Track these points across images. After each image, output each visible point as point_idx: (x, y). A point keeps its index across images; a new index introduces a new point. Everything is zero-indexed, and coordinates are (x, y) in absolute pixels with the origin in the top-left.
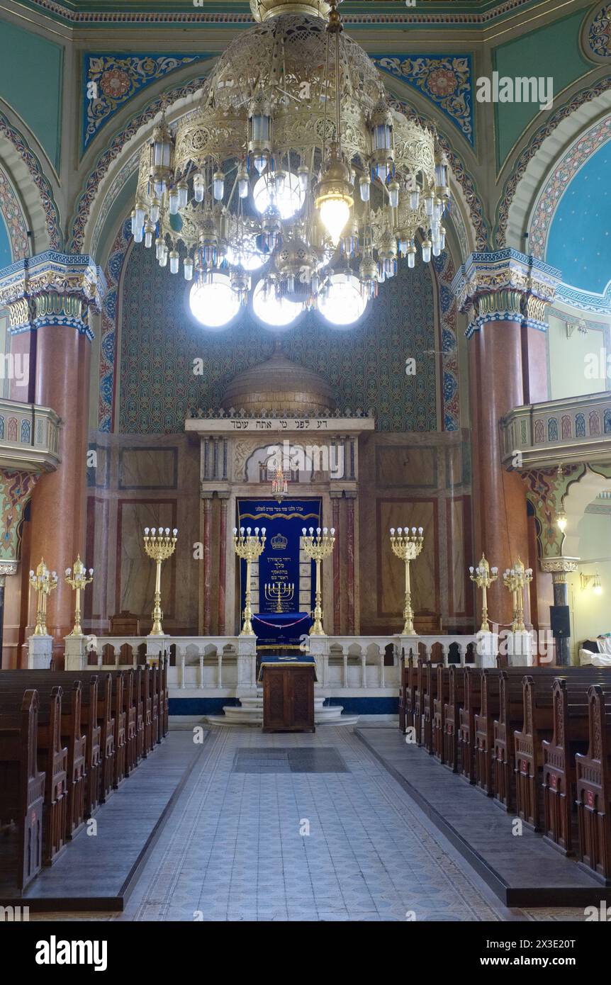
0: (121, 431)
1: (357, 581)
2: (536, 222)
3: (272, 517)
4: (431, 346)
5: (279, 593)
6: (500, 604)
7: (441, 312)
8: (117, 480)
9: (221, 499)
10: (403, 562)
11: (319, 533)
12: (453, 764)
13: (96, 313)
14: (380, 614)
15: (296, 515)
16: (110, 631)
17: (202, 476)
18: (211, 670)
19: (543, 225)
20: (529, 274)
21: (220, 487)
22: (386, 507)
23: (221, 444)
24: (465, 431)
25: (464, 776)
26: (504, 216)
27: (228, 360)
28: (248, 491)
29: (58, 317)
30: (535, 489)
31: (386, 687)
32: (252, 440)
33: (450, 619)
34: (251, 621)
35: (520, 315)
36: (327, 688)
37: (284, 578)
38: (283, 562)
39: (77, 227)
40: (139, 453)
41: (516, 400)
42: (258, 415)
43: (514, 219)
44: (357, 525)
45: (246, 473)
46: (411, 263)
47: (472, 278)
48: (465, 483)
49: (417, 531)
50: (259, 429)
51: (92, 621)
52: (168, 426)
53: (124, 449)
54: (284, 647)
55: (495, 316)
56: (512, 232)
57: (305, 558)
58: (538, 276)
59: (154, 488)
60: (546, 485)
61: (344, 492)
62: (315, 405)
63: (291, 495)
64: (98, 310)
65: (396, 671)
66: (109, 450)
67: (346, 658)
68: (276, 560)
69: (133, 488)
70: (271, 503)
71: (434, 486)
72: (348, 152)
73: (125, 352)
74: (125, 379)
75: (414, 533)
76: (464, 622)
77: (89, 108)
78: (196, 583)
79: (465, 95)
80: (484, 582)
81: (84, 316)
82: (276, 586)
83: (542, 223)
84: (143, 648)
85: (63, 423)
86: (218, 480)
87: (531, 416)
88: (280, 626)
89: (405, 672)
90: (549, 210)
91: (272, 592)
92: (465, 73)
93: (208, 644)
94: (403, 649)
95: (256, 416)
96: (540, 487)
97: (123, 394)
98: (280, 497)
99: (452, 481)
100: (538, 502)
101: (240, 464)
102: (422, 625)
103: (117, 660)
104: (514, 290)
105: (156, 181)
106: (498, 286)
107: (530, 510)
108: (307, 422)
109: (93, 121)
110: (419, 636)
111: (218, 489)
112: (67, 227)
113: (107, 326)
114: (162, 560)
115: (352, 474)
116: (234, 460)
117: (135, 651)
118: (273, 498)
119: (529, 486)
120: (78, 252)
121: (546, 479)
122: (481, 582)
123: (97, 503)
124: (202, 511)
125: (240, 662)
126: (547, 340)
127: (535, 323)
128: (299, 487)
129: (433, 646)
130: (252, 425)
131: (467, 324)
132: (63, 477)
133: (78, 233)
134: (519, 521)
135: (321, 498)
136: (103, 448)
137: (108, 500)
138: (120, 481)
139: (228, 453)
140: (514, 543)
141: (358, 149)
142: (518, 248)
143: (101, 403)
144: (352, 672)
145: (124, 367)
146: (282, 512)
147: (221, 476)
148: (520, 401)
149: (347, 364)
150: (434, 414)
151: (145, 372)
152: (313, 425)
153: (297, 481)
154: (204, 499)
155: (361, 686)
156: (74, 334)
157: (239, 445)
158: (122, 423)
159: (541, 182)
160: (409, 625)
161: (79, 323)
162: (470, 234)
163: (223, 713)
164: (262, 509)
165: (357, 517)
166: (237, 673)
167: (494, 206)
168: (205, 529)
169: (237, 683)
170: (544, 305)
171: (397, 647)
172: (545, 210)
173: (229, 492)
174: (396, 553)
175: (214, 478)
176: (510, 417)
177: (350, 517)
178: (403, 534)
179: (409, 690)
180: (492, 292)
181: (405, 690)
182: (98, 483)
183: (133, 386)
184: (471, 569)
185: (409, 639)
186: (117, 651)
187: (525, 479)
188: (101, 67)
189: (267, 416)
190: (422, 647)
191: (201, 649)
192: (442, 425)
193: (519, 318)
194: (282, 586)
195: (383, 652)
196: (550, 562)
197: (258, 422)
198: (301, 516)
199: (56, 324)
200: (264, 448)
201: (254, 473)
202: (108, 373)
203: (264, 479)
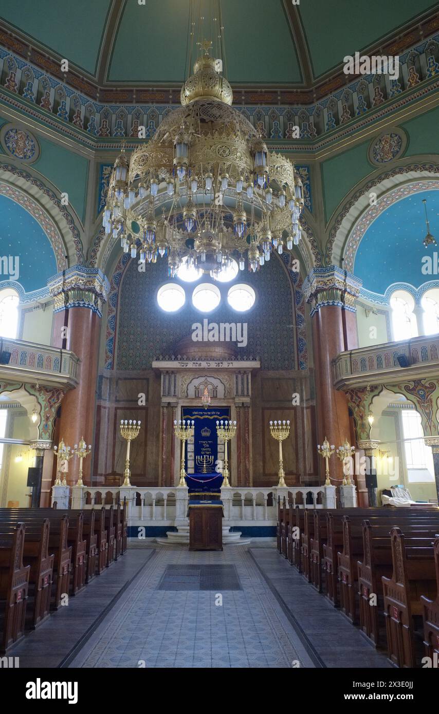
0: (117, 369)
1: (251, 455)
2: (348, 253)
3: (202, 418)
4: (290, 323)
5: (205, 461)
6: (335, 468)
7: (296, 305)
9: (172, 407)
10: (277, 442)
11: (226, 424)
12: (318, 586)
13: (104, 302)
14: (265, 474)
15: (216, 416)
16: (104, 483)
17: (162, 394)
18: (159, 508)
19: (351, 255)
20: (345, 280)
21: (172, 400)
22: (267, 412)
23: (173, 376)
24: (311, 369)
25: (328, 598)
26: (330, 249)
28: (188, 402)
29: (80, 302)
30: (353, 400)
31: (268, 520)
32: (190, 374)
33: (305, 477)
34: (185, 478)
35: (341, 302)
36: (231, 520)
37: (209, 453)
38: (208, 443)
39: (93, 254)
40: (127, 381)
41: (340, 349)
42: (194, 359)
43: (336, 251)
44: (250, 422)
45: (187, 392)
46: (280, 252)
47: (313, 283)
48: (312, 398)
49: (286, 423)
50: (194, 367)
51: (98, 477)
52: (144, 367)
53: (119, 379)
54: (207, 494)
55: (327, 303)
56: (335, 258)
57: (221, 441)
58: (350, 282)
60: (359, 398)
61: (243, 403)
62: (226, 354)
63: (212, 405)
64: (104, 300)
65: (274, 510)
66: (110, 379)
67: (243, 501)
68: (204, 442)
69: (124, 401)
70: (201, 409)
72: (239, 167)
73: (121, 325)
74: (120, 340)
75: (284, 424)
76: (313, 479)
77: (102, 192)
78: (158, 456)
79: (306, 187)
80: (327, 454)
81: (96, 303)
82: (203, 457)
83: (351, 254)
84: (118, 494)
85: (80, 362)
86: (170, 396)
87: (350, 357)
88: (203, 481)
89: (281, 511)
90: (355, 247)
91: (200, 461)
92: (306, 175)
93: (158, 492)
94: (279, 496)
95: (193, 360)
96: (356, 399)
97: (119, 349)
98: (206, 406)
99: (305, 398)
100: (355, 408)
101: (184, 387)
102: (289, 481)
103: (103, 501)
104: (337, 289)
105: (116, 190)
106: (328, 286)
107: (351, 413)
108: (222, 363)
109: (104, 198)
110: (289, 488)
111: (171, 401)
112: (87, 254)
113: (111, 311)
114: (131, 440)
115: (248, 393)
116: (180, 385)
117: (114, 496)
118: (202, 407)
119: (349, 398)
120: (93, 267)
121: (359, 394)
122: (325, 454)
123: (102, 409)
124: (161, 414)
125: (178, 504)
126: (356, 317)
127: (349, 307)
128: (217, 400)
129: (297, 494)
130: (190, 365)
131: (311, 309)
132: (80, 392)
133: (94, 257)
134: (344, 419)
135: (230, 407)
136: (107, 378)
137: (109, 408)
138: (116, 397)
139: (177, 381)
140: (342, 431)
141: (245, 165)
142: (338, 266)
143: (106, 353)
144: (247, 510)
145: (120, 334)
146: (207, 415)
147: (173, 393)
148: (343, 349)
150: (293, 360)
151: (132, 336)
152: (225, 365)
153: (216, 397)
154: (163, 407)
155: (253, 519)
156: (90, 311)
157: (183, 376)
158: (118, 364)
159: (349, 232)
160: (282, 481)
161: (92, 306)
162: (311, 259)
163: (166, 536)
164: (196, 413)
165: (250, 418)
166: (176, 510)
167: (324, 244)
168: (163, 425)
169: (175, 517)
170: (353, 298)
171: (275, 495)
172: (352, 247)
173: (177, 403)
174: (274, 437)
175: (169, 394)
176: (337, 358)
177: (246, 417)
178: (278, 425)
179: (283, 524)
180: (325, 290)
181: (280, 524)
182: (104, 397)
183: (125, 344)
184: (319, 446)
185: (282, 489)
186: (103, 496)
187: (347, 395)
188: (109, 171)
189: (199, 360)
190: (290, 494)
191: (153, 495)
192: (298, 367)
193: (340, 304)
194: (206, 458)
195: (266, 497)
196: (363, 442)
197: (194, 363)
198: (219, 417)
199: (79, 306)
200: (197, 378)
201: (191, 392)
202: (111, 337)
203: (197, 395)
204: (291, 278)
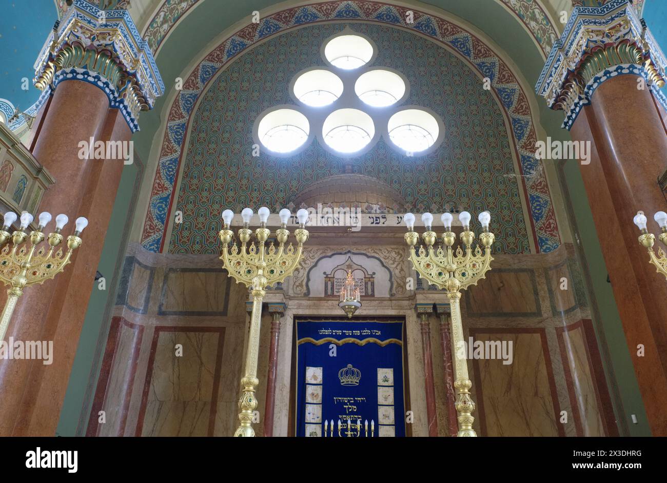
0: (171, 251)
4: (511, 170)
8: (158, 305)
9: (273, 315)
15: (371, 340)
21: (272, 298)
24: (569, 246)
27: (294, 183)
28: (309, 307)
38: (356, 403)
40: (187, 274)
45: (307, 285)
48: (580, 304)
53: (171, 270)
57: (386, 399)
59: (199, 314)
61: (435, 305)
63: (364, 314)
66: (153, 271)
68: (346, 400)
69: (175, 313)
70: (339, 323)
71: (539, 313)
73: (186, 175)
74: (182, 200)
81: (121, 91)
99: (561, 307)
101: (301, 274)
108: (384, 218)
111: (270, 300)
113: (171, 150)
123: (124, 328)
128: (375, 303)
135: (403, 318)
136: (146, 267)
137: (142, 327)
138: (161, 306)
143: (150, 221)
145: (183, 189)
146: (353, 336)
149: (423, 187)
150: (525, 236)
151: (205, 194)
152: (391, 221)
153: (373, 295)
158: (173, 243)
164: (327, 332)
173: (285, 307)
182: (131, 303)
192: (537, 247)
198: (379, 341)
199: (74, 78)
200: (330, 257)
201: (317, 286)
202: (165, 194)
203: (329, 292)
204: (500, 100)
